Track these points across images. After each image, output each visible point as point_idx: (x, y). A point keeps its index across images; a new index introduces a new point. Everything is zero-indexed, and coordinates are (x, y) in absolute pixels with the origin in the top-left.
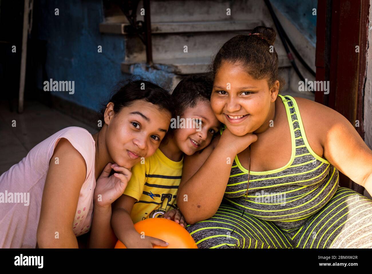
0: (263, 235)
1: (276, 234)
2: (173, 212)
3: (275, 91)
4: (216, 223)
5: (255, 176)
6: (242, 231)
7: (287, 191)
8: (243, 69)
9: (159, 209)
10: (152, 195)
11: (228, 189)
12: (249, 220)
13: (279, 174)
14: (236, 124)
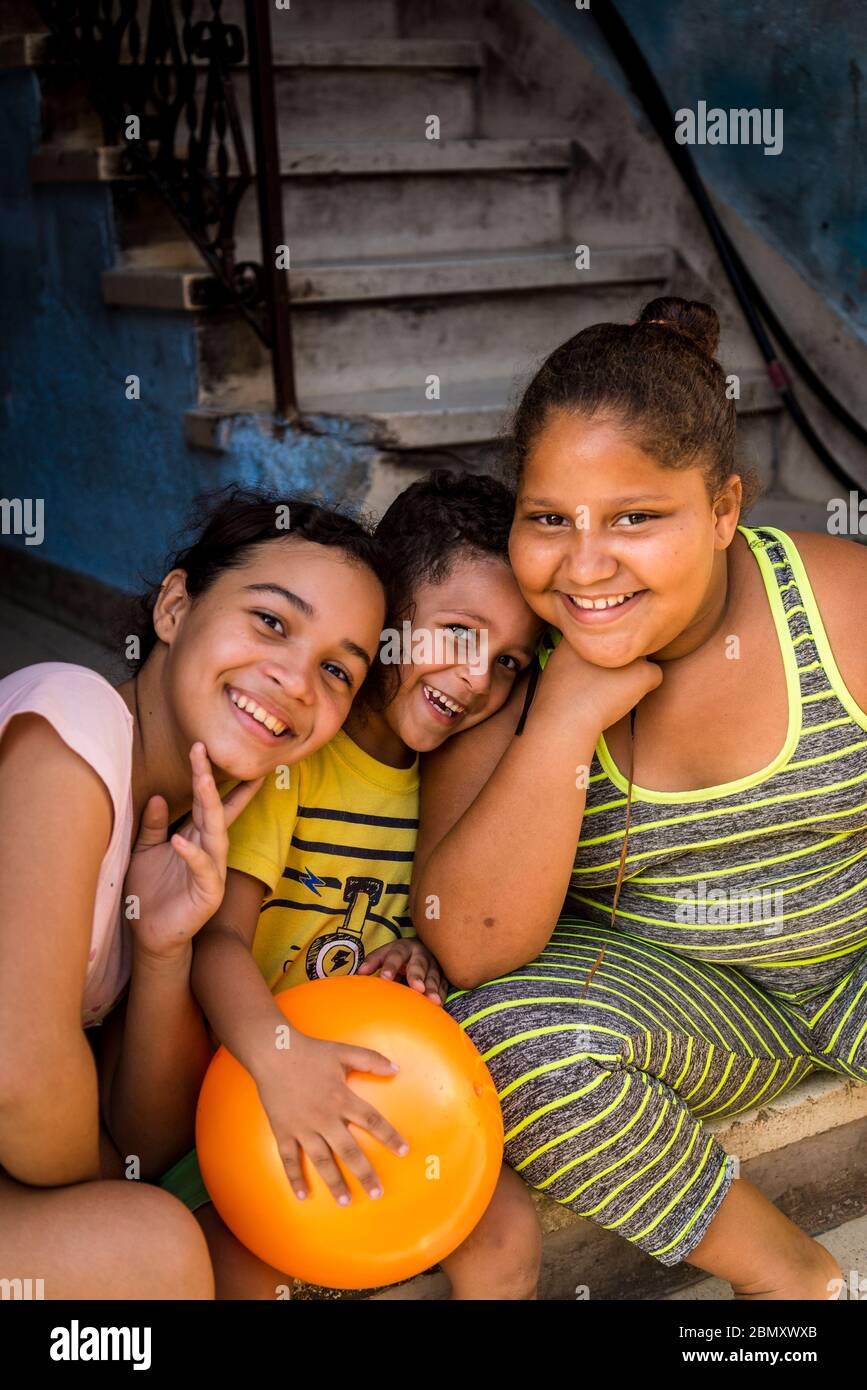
0: (710, 1019)
1: (755, 1012)
2: (399, 953)
3: (727, 512)
4: (552, 983)
5: (668, 807)
6: (640, 1006)
7: (780, 853)
8: (624, 435)
9: (340, 931)
10: (312, 882)
11: (583, 858)
12: (662, 969)
13: (749, 795)
14: (599, 627)
